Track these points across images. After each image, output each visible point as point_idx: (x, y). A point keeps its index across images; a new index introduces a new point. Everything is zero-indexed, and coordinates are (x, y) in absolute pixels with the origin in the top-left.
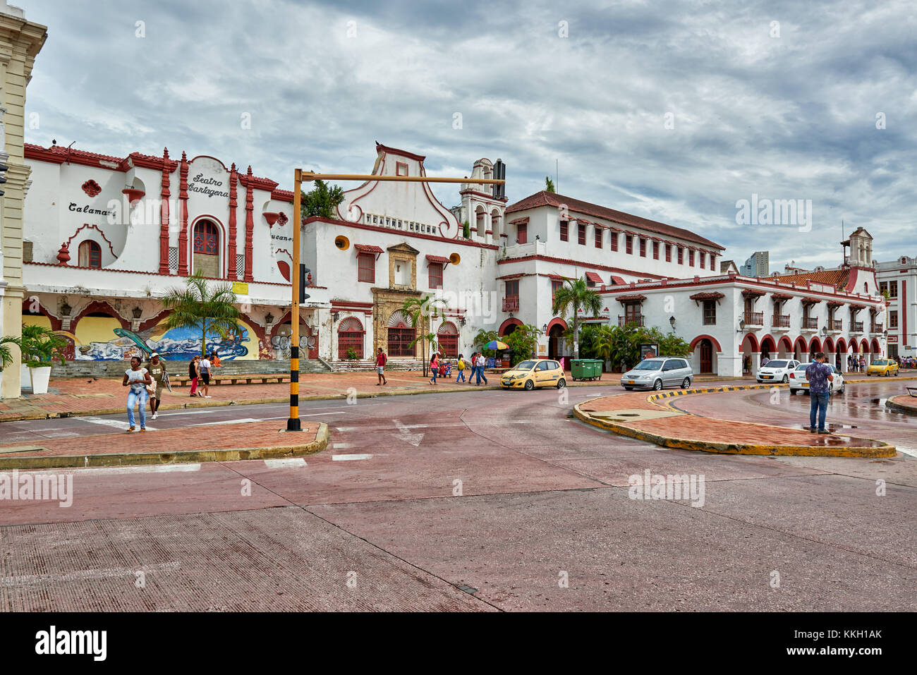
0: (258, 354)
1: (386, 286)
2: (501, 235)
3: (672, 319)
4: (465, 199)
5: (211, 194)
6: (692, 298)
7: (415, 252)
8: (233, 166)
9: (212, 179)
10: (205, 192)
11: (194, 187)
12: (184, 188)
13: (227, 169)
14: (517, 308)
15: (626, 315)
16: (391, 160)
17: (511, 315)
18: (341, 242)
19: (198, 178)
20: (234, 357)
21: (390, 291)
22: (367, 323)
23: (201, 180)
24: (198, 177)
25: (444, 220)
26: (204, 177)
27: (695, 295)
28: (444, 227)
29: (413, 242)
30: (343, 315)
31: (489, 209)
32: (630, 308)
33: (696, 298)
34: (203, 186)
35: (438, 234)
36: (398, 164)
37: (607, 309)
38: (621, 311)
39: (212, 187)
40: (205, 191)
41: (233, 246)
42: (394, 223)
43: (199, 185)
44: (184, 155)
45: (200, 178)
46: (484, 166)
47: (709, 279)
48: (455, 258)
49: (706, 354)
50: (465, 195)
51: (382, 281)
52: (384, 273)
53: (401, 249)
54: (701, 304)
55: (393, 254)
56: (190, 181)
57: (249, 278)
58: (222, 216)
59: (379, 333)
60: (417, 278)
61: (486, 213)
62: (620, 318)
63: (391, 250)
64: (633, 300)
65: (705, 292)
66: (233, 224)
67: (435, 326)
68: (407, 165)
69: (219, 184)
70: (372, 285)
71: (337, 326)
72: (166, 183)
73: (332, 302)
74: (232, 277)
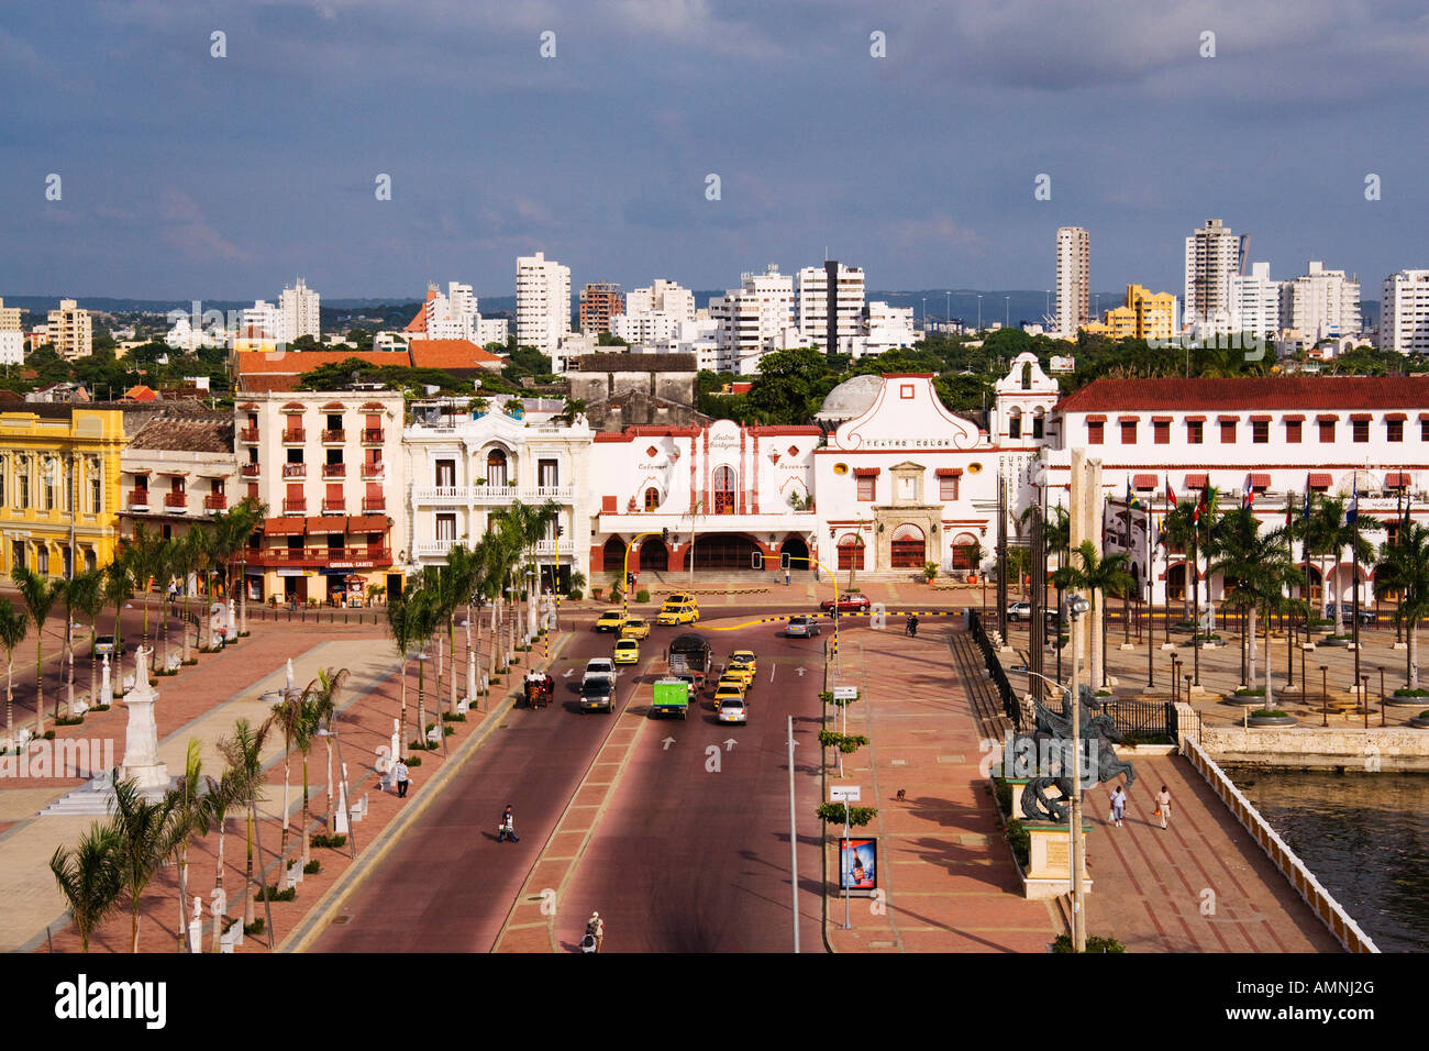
1: (889, 503)
2: (1048, 434)
5: (727, 447)
7: (922, 468)
9: (728, 435)
11: (714, 444)
12: (706, 447)
16: (894, 384)
18: (843, 467)
19: (717, 437)
21: (894, 508)
22: (869, 538)
23: (719, 438)
25: (961, 431)
26: (722, 435)
28: (960, 439)
29: (919, 459)
30: (840, 532)
31: (1028, 408)
34: (721, 442)
35: (951, 446)
36: (901, 386)
39: (727, 442)
40: (723, 445)
41: (743, 484)
42: (897, 444)
43: (718, 442)
46: (1023, 361)
48: (977, 467)
51: (883, 498)
52: (886, 490)
53: (906, 466)
55: (895, 472)
56: (710, 440)
57: (755, 511)
58: (734, 464)
59: (881, 546)
60: (926, 492)
61: (1024, 413)
63: (894, 469)
66: (742, 466)
67: (949, 538)
68: (912, 386)
69: (732, 438)
70: (872, 503)
71: (835, 542)
72: (694, 446)
73: (829, 522)
74: (743, 511)
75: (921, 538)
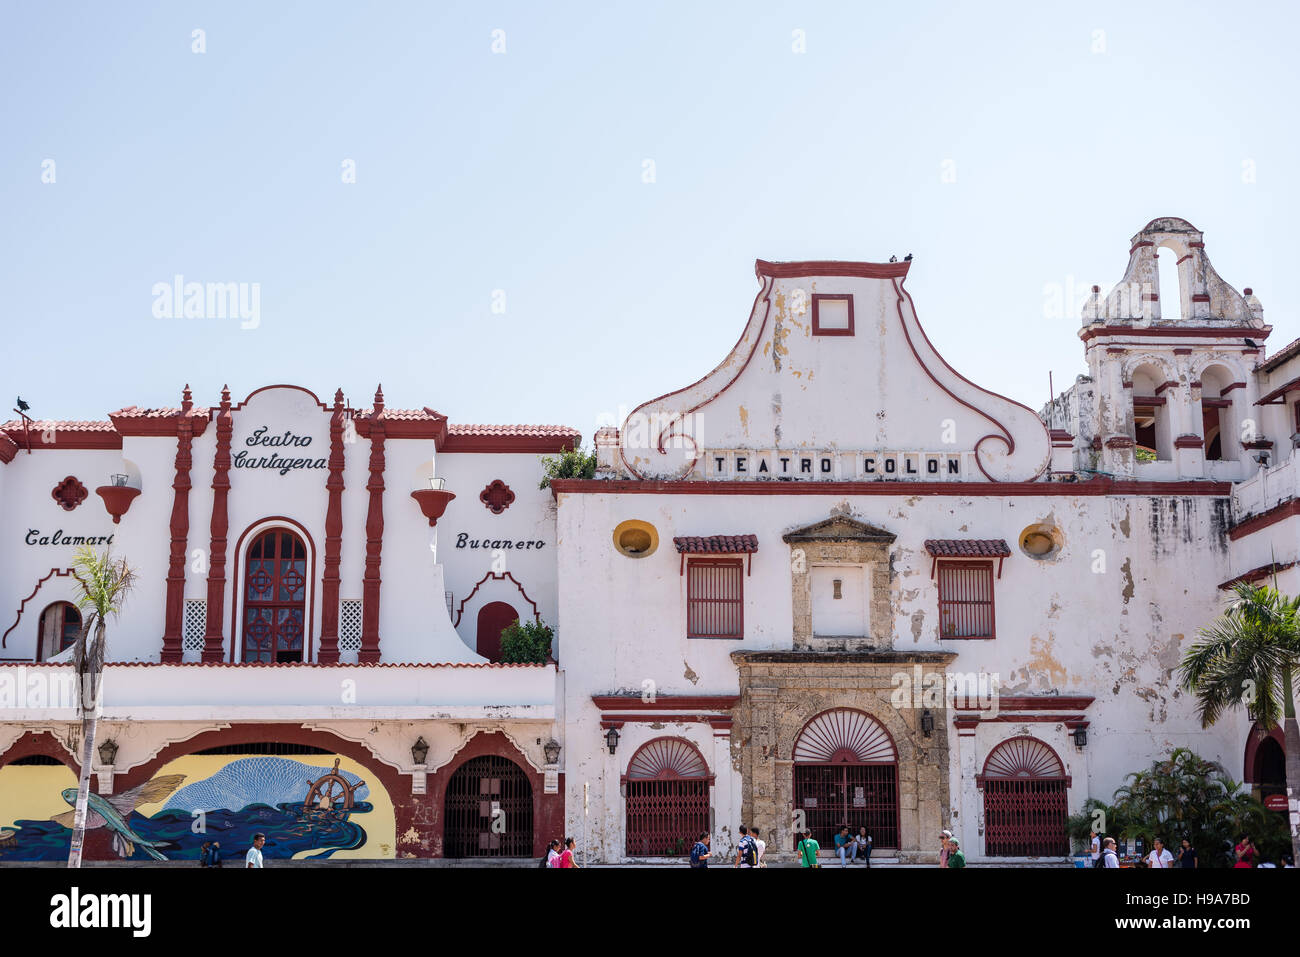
0: (393, 845)
1: (784, 641)
5: (285, 467)
7: (881, 537)
8: (339, 396)
9: (289, 433)
10: (271, 465)
11: (247, 458)
12: (223, 465)
13: (324, 405)
16: (797, 294)
19: (257, 438)
20: (330, 853)
21: (794, 656)
22: (715, 749)
23: (263, 441)
24: (258, 434)
25: (995, 430)
26: (270, 434)
28: (994, 451)
29: (875, 510)
30: (635, 735)
31: (1185, 371)
34: (266, 452)
35: (969, 474)
36: (817, 299)
39: (289, 452)
40: (272, 463)
41: (332, 582)
42: (806, 464)
43: (257, 452)
44: (226, 396)
45: (262, 436)
48: (1039, 540)
50: (1091, 343)
51: (768, 630)
52: (774, 606)
53: (835, 531)
55: (803, 550)
56: (237, 445)
57: (370, 655)
58: (313, 522)
59: (756, 781)
60: (895, 610)
61: (1176, 385)
63: (797, 538)
66: (334, 529)
67: (967, 754)
68: (849, 298)
69: (305, 442)
70: (733, 645)
71: (620, 763)
72: (184, 462)
73: (600, 701)
74: (329, 657)
75: (885, 755)
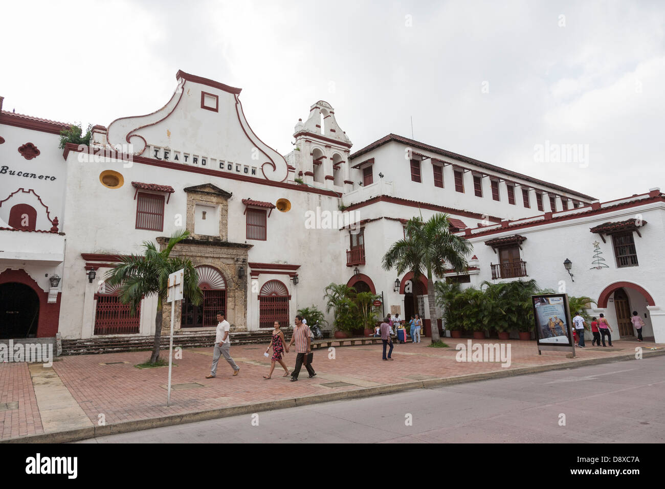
2: (346, 182)
3: (567, 263)
4: (299, 141)
6: (594, 230)
7: (225, 196)
14: (362, 262)
15: (501, 263)
17: (356, 270)
18: (110, 179)
21: (186, 241)
25: (270, 161)
27: (598, 227)
28: (268, 169)
29: (223, 184)
31: (328, 153)
32: (506, 253)
33: (600, 231)
36: (203, 94)
37: (475, 257)
38: (494, 258)
42: (195, 160)
46: (322, 108)
47: (617, 203)
48: (283, 205)
49: (623, 310)
50: (299, 138)
51: (174, 229)
52: (178, 218)
53: (207, 190)
54: (609, 239)
55: (194, 196)
60: (229, 226)
61: (326, 157)
62: (493, 266)
64: (508, 242)
65: (612, 221)
68: (217, 97)
70: (158, 234)
71: (94, 288)
73: (85, 257)
75: (221, 286)
